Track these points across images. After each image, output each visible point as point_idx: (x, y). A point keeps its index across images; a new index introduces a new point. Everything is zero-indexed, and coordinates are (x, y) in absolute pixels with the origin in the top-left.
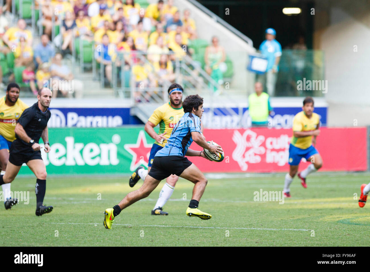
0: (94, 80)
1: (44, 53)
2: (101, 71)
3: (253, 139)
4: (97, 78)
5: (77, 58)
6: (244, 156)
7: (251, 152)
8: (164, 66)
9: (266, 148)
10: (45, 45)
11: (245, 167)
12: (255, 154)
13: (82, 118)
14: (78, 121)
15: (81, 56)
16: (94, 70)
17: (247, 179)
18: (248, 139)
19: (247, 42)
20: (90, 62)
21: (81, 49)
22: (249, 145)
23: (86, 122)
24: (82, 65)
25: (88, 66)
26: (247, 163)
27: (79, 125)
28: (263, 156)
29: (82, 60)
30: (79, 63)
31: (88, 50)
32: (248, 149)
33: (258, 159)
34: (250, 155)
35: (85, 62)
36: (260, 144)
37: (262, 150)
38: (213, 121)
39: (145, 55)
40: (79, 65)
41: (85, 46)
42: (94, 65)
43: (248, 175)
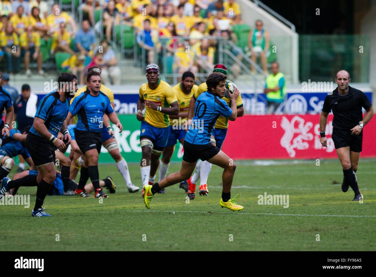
0: (135, 66)
1: (85, 38)
2: (143, 56)
3: (301, 126)
4: (139, 65)
5: (118, 44)
6: (292, 143)
7: (299, 138)
8: (204, 52)
9: (314, 135)
10: (86, 31)
11: (293, 154)
12: (303, 141)
13: (125, 105)
14: (120, 108)
15: (122, 41)
16: (135, 56)
17: (295, 165)
18: (296, 125)
19: (290, 27)
20: (132, 48)
21: (122, 35)
22: (297, 131)
23: (129, 109)
24: (123, 51)
25: (129, 52)
26: (295, 149)
27: (121, 112)
28: (311, 143)
29: (123, 46)
30: (120, 49)
31: (129, 35)
32: (296, 135)
33: (306, 145)
34: (298, 142)
35: (126, 48)
36: (308, 130)
37: (311, 136)
38: (256, 107)
39: (188, 40)
40: (120, 51)
41: (126, 32)
42: (135, 50)
43: (296, 162)
